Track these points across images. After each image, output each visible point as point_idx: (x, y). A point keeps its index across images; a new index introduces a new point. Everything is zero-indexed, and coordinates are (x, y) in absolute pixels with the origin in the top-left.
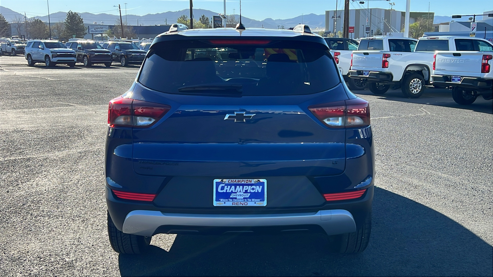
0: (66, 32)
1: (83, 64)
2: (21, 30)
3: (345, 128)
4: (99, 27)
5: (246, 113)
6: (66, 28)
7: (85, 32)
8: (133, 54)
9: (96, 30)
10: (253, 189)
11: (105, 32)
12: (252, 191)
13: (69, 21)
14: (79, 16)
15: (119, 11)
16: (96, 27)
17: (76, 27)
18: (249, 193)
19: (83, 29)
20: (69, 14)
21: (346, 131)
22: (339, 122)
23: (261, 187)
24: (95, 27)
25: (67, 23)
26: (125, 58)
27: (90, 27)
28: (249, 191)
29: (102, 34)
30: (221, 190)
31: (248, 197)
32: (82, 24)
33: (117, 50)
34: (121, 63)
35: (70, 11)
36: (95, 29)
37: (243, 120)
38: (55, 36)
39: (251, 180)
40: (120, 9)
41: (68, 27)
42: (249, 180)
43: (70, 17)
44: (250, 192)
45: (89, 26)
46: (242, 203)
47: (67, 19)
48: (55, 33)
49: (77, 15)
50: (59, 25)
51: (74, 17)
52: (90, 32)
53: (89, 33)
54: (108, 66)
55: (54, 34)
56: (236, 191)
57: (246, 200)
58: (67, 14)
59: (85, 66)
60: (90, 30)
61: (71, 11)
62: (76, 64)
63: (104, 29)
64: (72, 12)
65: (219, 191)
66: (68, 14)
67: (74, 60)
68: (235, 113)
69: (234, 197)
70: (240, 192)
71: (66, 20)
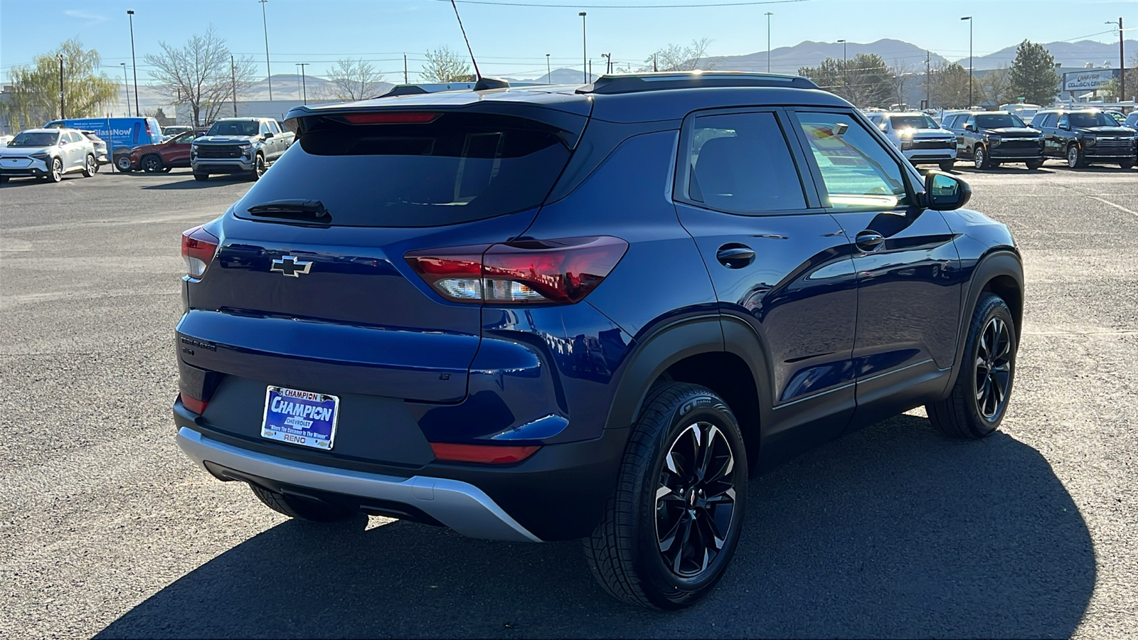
0: (1010, 90)
1: (972, 164)
2: (903, 90)
3: (482, 304)
4: (1089, 73)
5: (299, 260)
6: (1012, 81)
7: (1055, 89)
8: (1098, 138)
9: (1082, 82)
10: (318, 413)
11: (1102, 87)
12: (317, 417)
13: (1021, 64)
14: (1046, 50)
15: (1119, 33)
16: (1083, 74)
17: (1036, 78)
18: (311, 420)
19: (1050, 83)
20: (1023, 47)
21: (481, 309)
22: (471, 290)
23: (330, 410)
24: (1079, 74)
25: (1015, 69)
26: (1077, 147)
27: (1067, 75)
28: (311, 417)
29: (1094, 91)
30: (276, 408)
31: (309, 427)
32: (1050, 70)
33: (1063, 128)
34: (1067, 161)
35: (1026, 40)
36: (1079, 81)
37: (293, 274)
38: (986, 101)
39: (316, 394)
40: (1121, 28)
41: (1017, 79)
42: (313, 394)
43: (1023, 56)
44: (313, 419)
45: (1065, 74)
46: (298, 437)
47: (1017, 59)
48: (986, 93)
49: (1041, 48)
50: (997, 74)
51: (1033, 53)
52: (1067, 88)
53: (1064, 90)
54: (1034, 167)
55: (985, 96)
56: (294, 414)
57: (305, 433)
58: (1018, 49)
59: (978, 169)
60: (1067, 84)
61: (1027, 42)
62: (956, 164)
63: (1100, 79)
64: (1031, 43)
65: (274, 410)
66: (1021, 48)
67: (949, 156)
68: (284, 257)
69: (290, 424)
70: (299, 416)
71: (1015, 61)
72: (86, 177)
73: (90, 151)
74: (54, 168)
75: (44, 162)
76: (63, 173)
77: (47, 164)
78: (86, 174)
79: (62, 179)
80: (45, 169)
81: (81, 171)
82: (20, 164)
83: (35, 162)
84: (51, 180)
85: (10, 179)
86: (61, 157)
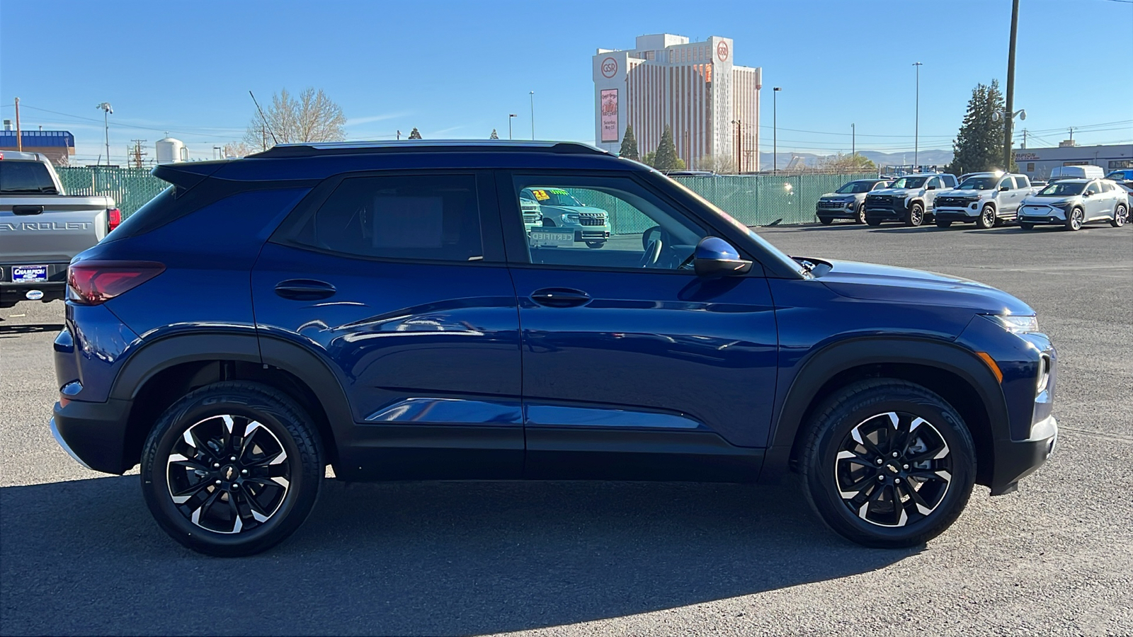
72: (1114, 227)
73: (1124, 202)
74: (1073, 216)
75: (1063, 211)
76: (1084, 222)
77: (1065, 213)
78: (1114, 223)
79: (1082, 228)
80: (1063, 218)
81: (1108, 221)
82: (1041, 212)
83: (1054, 210)
84: (1068, 228)
85: (1035, 226)
86: (1083, 207)
